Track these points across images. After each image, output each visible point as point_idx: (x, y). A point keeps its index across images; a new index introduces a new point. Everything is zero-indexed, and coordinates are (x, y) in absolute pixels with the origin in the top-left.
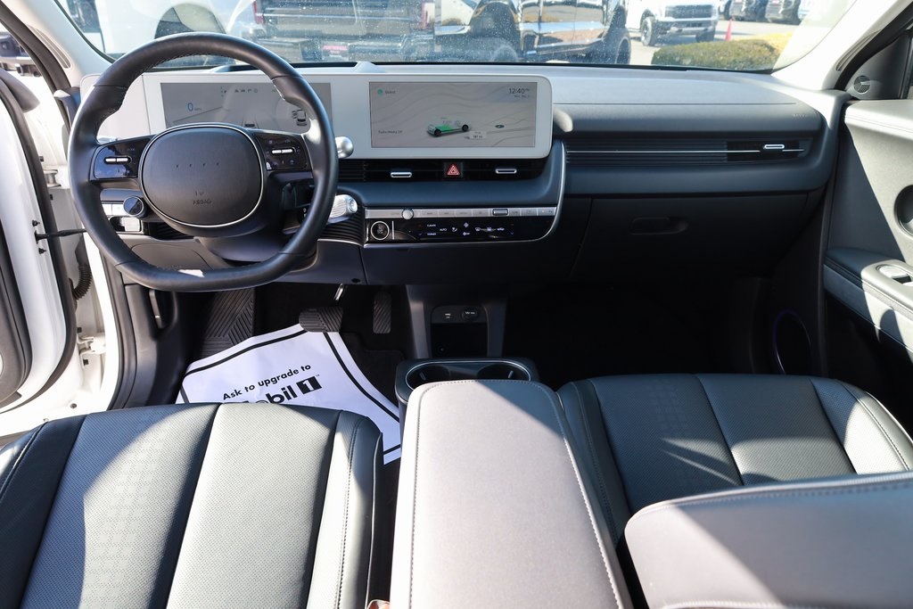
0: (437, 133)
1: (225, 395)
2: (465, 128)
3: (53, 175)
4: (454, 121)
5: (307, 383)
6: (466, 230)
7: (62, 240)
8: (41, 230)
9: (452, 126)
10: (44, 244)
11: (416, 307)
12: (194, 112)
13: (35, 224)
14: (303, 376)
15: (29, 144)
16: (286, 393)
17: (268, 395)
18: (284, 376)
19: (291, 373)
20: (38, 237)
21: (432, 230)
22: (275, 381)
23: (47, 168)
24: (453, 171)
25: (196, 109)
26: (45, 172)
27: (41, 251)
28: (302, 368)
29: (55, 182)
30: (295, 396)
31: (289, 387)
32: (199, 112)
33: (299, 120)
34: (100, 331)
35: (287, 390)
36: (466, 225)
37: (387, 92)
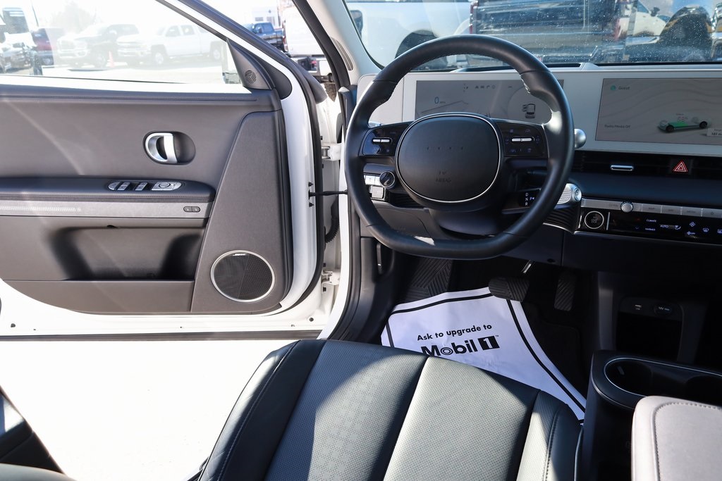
0: (669, 129)
1: (419, 336)
2: (703, 125)
3: (327, 150)
4: (690, 117)
5: (487, 340)
6: (692, 229)
7: (325, 198)
8: (313, 189)
9: (689, 122)
10: (313, 200)
11: (604, 294)
12: (439, 105)
13: (310, 184)
14: (485, 334)
15: (316, 127)
16: (468, 345)
17: (453, 344)
18: (468, 330)
19: (474, 329)
20: (310, 195)
21: (651, 225)
22: (460, 333)
23: (324, 145)
24: (681, 167)
25: (441, 102)
26: (322, 148)
27: (311, 205)
28: (484, 326)
29: (327, 155)
30: (476, 350)
31: (472, 341)
32: (443, 104)
33: (528, 113)
34: (337, 268)
35: (469, 343)
36: (692, 224)
37: (620, 88)
